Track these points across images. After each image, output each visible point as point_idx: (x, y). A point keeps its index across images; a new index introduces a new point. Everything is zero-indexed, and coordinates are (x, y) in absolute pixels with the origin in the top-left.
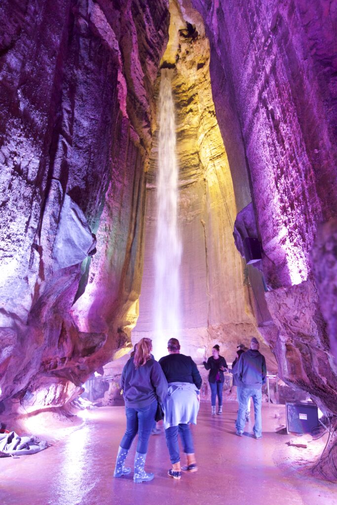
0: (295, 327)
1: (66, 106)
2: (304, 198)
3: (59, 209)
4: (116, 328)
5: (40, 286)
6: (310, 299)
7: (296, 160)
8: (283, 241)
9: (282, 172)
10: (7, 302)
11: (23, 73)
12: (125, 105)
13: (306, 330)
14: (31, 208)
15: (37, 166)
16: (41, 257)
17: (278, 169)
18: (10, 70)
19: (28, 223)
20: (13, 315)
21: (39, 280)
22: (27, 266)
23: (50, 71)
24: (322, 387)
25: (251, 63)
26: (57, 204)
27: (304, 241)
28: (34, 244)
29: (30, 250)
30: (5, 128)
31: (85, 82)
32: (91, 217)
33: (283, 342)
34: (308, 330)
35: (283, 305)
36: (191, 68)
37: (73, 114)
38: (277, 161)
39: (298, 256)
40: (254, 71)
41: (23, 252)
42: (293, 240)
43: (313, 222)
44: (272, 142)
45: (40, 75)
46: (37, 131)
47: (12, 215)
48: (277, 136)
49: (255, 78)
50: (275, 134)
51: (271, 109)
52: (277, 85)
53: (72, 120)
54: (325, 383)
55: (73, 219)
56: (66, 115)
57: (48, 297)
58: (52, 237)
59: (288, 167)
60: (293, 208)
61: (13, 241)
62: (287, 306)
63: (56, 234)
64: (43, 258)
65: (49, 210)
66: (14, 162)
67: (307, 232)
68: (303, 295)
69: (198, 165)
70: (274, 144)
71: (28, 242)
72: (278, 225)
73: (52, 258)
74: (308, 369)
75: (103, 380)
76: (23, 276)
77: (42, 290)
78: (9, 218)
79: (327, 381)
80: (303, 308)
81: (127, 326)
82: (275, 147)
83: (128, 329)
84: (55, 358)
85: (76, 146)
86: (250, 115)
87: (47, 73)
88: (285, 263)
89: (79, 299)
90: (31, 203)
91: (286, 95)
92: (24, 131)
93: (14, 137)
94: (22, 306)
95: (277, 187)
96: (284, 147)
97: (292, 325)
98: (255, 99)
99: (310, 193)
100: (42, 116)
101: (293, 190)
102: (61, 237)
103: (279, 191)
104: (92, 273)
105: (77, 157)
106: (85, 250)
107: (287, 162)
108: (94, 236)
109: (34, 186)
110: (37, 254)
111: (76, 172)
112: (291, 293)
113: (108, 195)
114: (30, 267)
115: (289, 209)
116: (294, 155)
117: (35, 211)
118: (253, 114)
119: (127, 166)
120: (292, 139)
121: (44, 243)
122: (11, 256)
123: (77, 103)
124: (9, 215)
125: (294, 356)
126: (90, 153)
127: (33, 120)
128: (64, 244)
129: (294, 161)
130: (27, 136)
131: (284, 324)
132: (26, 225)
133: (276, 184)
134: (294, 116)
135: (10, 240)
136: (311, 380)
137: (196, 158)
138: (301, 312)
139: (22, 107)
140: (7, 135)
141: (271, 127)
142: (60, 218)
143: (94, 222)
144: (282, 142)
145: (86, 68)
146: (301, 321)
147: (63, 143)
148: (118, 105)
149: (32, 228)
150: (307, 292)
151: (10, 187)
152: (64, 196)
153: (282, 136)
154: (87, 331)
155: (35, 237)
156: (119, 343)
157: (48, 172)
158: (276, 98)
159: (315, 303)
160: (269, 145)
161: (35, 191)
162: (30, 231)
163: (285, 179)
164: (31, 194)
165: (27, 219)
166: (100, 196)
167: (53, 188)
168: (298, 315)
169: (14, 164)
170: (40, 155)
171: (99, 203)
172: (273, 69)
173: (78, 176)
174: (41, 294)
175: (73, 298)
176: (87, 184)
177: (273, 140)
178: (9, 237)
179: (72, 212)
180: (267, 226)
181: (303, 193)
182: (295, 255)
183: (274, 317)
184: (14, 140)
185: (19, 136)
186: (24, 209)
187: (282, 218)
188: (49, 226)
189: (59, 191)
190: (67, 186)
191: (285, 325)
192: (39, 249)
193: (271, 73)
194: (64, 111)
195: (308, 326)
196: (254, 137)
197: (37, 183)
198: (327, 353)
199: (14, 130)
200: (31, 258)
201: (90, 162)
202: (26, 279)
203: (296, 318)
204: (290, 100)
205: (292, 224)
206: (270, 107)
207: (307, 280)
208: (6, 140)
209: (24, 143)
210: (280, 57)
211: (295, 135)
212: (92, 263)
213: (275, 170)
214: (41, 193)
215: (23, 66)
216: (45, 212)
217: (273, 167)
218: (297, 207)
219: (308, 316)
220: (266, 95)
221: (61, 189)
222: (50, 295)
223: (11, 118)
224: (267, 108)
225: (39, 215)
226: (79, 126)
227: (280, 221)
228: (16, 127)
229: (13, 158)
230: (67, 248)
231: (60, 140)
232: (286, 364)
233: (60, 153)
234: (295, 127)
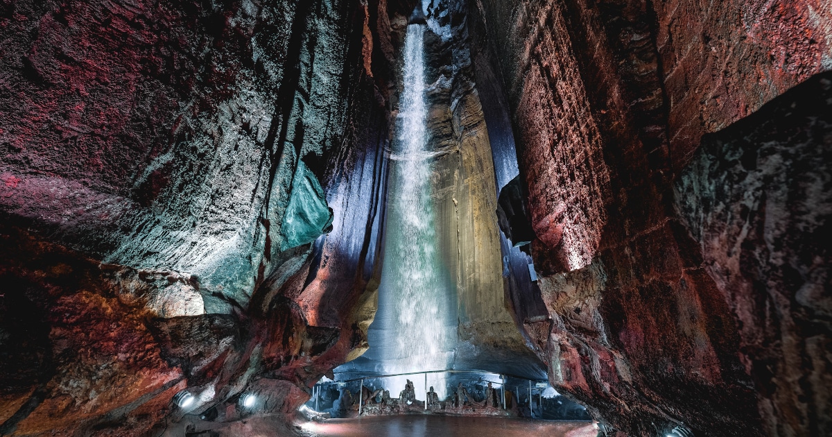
0: (576, 321)
1: (305, 58)
2: (588, 166)
3: (291, 178)
4: (350, 323)
5: (265, 267)
6: (597, 287)
7: (578, 123)
8: (560, 219)
9: (560, 138)
10: (225, 285)
11: (259, 19)
12: (370, 61)
13: (590, 325)
14: (259, 173)
15: (268, 125)
16: (267, 233)
17: (554, 134)
18: (245, 16)
19: (254, 191)
20: (232, 301)
21: (264, 260)
22: (251, 242)
23: (289, 19)
24: (603, 395)
25: (521, 16)
26: (288, 171)
27: (587, 216)
28: (260, 217)
29: (254, 225)
30: (235, 79)
31: (327, 33)
32: (327, 188)
33: (556, 341)
34: (592, 324)
35: (563, 294)
36: (444, 25)
37: (312, 68)
38: (553, 124)
39: (579, 234)
40: (525, 24)
41: (247, 226)
42: (573, 217)
43: (600, 194)
44: (546, 103)
45: (277, 22)
46: (271, 85)
47: (237, 181)
48: (554, 95)
49: (525, 32)
50: (550, 94)
51: (546, 65)
52: (554, 39)
53: (310, 74)
54: (608, 389)
55: (307, 190)
56: (304, 69)
57: (273, 282)
58: (281, 209)
59: (568, 131)
60: (573, 179)
61: (237, 212)
62: (566, 295)
63: (286, 207)
64: (270, 233)
65: (279, 177)
66: (242, 119)
67: (591, 206)
68: (586, 282)
69: (451, 135)
70: (549, 105)
71: (254, 214)
72: (552, 200)
73: (281, 235)
74: (588, 374)
75: (332, 388)
76: (245, 254)
77: (267, 272)
78: (234, 184)
79: (610, 388)
80: (586, 297)
81: (364, 322)
82: (551, 108)
83: (364, 326)
84: (279, 357)
85: (314, 105)
86: (519, 73)
87: (286, 21)
88: (561, 244)
89: (310, 285)
90: (260, 167)
91: (565, 49)
92: (256, 84)
93: (244, 90)
94: (243, 290)
95: (553, 155)
96: (562, 108)
97: (572, 318)
98: (526, 55)
99: (594, 160)
100: (278, 68)
101: (573, 157)
102: (291, 210)
103: (555, 159)
104: (325, 256)
105: (314, 118)
106: (320, 226)
107: (566, 125)
108: (331, 210)
109: (263, 148)
110: (263, 229)
111: (312, 135)
112: (571, 279)
113: (347, 164)
114: (254, 243)
115: (569, 180)
116: (575, 117)
117: (265, 178)
118: (524, 72)
119: (370, 132)
120: (573, 98)
121: (272, 217)
122: (234, 230)
123: (317, 56)
124: (233, 181)
125: (570, 358)
126: (329, 114)
127: (267, 73)
128: (296, 218)
129: (575, 124)
130: (258, 90)
131: (563, 317)
132: (252, 193)
133: (552, 151)
134: (575, 71)
135: (233, 211)
136: (591, 386)
137: (449, 126)
138: (584, 303)
139: (255, 57)
140: (237, 87)
141: (545, 86)
142: (291, 187)
143: (330, 195)
144: (559, 102)
145: (329, 18)
146: (583, 314)
147: (299, 100)
148: (362, 62)
149: (259, 197)
150: (591, 278)
151: (236, 147)
152: (297, 163)
153: (559, 96)
154: (316, 325)
155: (262, 208)
156: (354, 342)
157: (281, 133)
158: (552, 53)
159: (601, 291)
160: (543, 106)
161: (265, 153)
162: (256, 200)
163: (563, 144)
164: (260, 157)
165: (253, 187)
166: (339, 164)
167: (284, 152)
168: (580, 306)
169: (242, 122)
170: (272, 112)
171: (337, 172)
172: (549, 21)
173: (314, 139)
174: (265, 278)
175: (302, 284)
176: (324, 149)
177: (548, 101)
178: (232, 207)
179: (306, 182)
180: (539, 202)
181: (587, 161)
182: (575, 234)
183: (549, 309)
184: (244, 94)
185: (250, 90)
186: (252, 175)
187: (559, 190)
188: (278, 197)
189: (292, 155)
190: (302, 150)
191: (564, 319)
192: (267, 224)
193: (546, 25)
194: (301, 64)
195: (592, 319)
196: (525, 97)
197: (268, 144)
198: (613, 352)
199: (245, 82)
200: (256, 233)
201: (328, 123)
202: (250, 258)
203: (578, 310)
204: (570, 55)
205: (572, 198)
206: (545, 63)
207: (592, 264)
208: (236, 93)
209: (255, 98)
210: (558, 7)
211: (576, 94)
212: (325, 244)
213: (550, 135)
214: (271, 156)
215: (259, 12)
216: (275, 180)
217: (549, 131)
218: (578, 177)
219: (591, 307)
220: (540, 50)
221: (294, 154)
222: (276, 280)
223: (242, 69)
224: (541, 65)
225: (267, 182)
226: (318, 82)
227: (557, 195)
228: (247, 79)
229: (241, 115)
230: (298, 223)
231: (296, 96)
232: (559, 367)
233: (295, 111)
234: (575, 84)
